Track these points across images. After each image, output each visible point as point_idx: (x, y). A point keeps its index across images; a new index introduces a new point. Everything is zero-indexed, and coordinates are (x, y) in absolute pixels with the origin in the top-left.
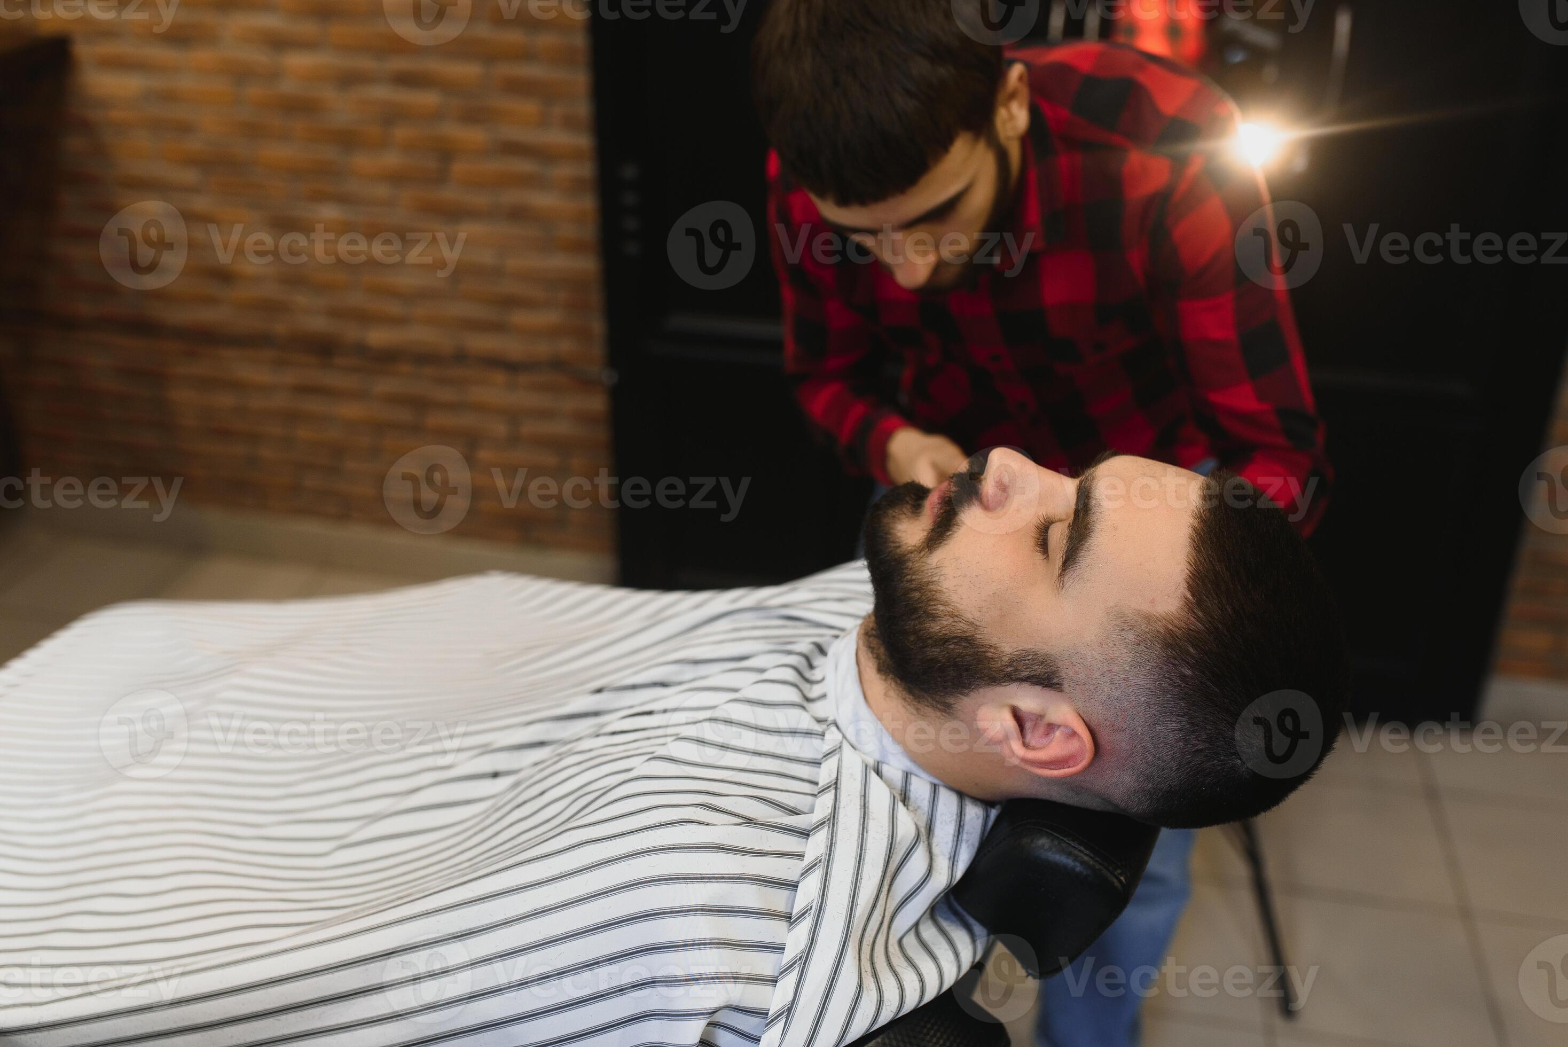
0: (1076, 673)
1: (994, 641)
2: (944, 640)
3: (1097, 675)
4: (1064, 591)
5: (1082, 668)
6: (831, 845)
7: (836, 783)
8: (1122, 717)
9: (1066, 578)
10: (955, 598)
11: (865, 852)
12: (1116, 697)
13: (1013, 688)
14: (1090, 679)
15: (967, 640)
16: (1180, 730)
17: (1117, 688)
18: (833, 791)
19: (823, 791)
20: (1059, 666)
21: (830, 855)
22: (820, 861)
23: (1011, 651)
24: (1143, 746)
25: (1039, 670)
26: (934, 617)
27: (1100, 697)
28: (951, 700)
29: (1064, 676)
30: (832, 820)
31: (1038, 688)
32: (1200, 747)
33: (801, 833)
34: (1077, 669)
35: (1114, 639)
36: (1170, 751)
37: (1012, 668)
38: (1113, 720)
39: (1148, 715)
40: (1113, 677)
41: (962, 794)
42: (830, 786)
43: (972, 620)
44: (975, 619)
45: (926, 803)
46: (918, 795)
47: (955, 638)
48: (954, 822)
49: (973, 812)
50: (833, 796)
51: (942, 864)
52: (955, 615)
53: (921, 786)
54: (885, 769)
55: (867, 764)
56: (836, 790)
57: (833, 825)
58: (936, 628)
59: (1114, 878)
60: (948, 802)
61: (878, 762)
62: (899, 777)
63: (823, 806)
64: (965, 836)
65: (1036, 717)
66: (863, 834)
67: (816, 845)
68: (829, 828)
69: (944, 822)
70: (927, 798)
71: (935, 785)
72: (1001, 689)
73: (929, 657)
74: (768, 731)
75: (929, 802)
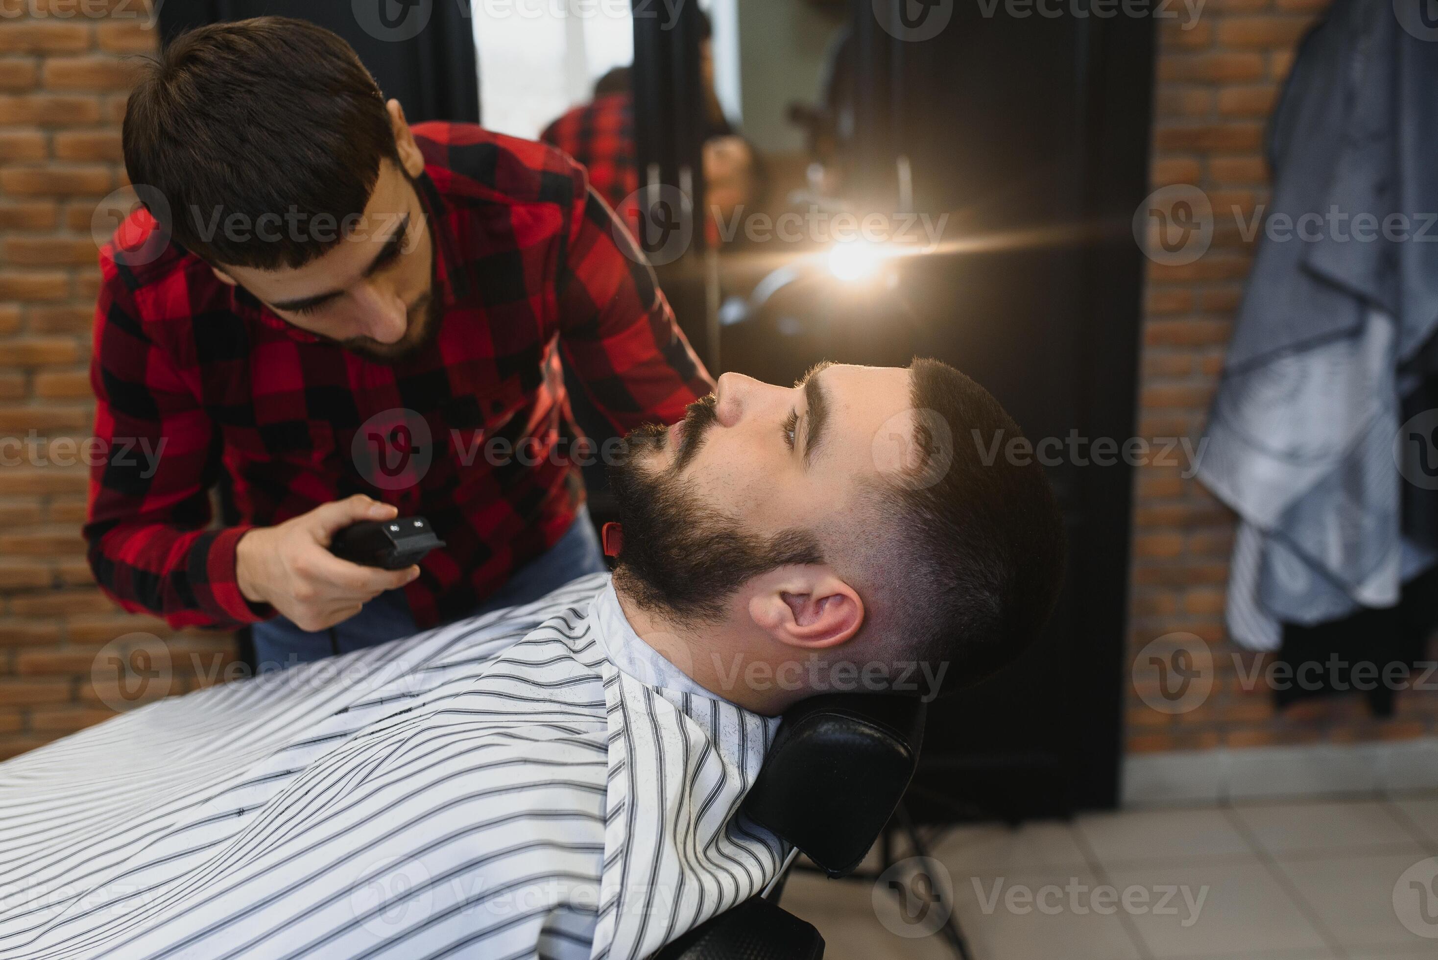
0: (834, 542)
1: (754, 531)
2: (705, 543)
3: (853, 538)
4: (811, 467)
5: (838, 536)
6: (631, 750)
7: (622, 704)
8: (880, 574)
9: (812, 456)
10: (711, 501)
11: (664, 754)
12: (872, 555)
13: (779, 571)
14: (847, 545)
15: (730, 536)
16: (933, 572)
17: (871, 546)
18: (622, 711)
19: (611, 710)
20: (817, 539)
21: (631, 759)
22: (624, 764)
23: (771, 536)
24: (903, 599)
25: (799, 548)
26: (693, 524)
27: (859, 559)
28: (720, 603)
29: (824, 548)
30: (626, 730)
31: (802, 566)
32: (952, 585)
33: (600, 748)
34: (834, 538)
35: (862, 502)
36: (926, 597)
37: (775, 552)
38: (873, 578)
39: (902, 566)
40: (867, 537)
41: (741, 707)
42: (618, 707)
43: (731, 516)
44: (733, 515)
45: (708, 718)
46: (699, 712)
47: (717, 537)
48: (737, 732)
49: (753, 723)
50: (622, 714)
51: (733, 772)
52: (715, 516)
53: (701, 702)
54: (665, 691)
55: (647, 688)
56: (623, 708)
57: (628, 735)
58: (697, 533)
59: (899, 745)
60: (728, 715)
61: (657, 687)
62: (679, 697)
63: (615, 721)
64: (749, 744)
65: (805, 595)
66: (658, 740)
67: (617, 752)
68: (625, 737)
69: (728, 734)
70: (709, 714)
71: (714, 701)
72: (767, 577)
73: (694, 563)
74: (540, 685)
75: (711, 716)
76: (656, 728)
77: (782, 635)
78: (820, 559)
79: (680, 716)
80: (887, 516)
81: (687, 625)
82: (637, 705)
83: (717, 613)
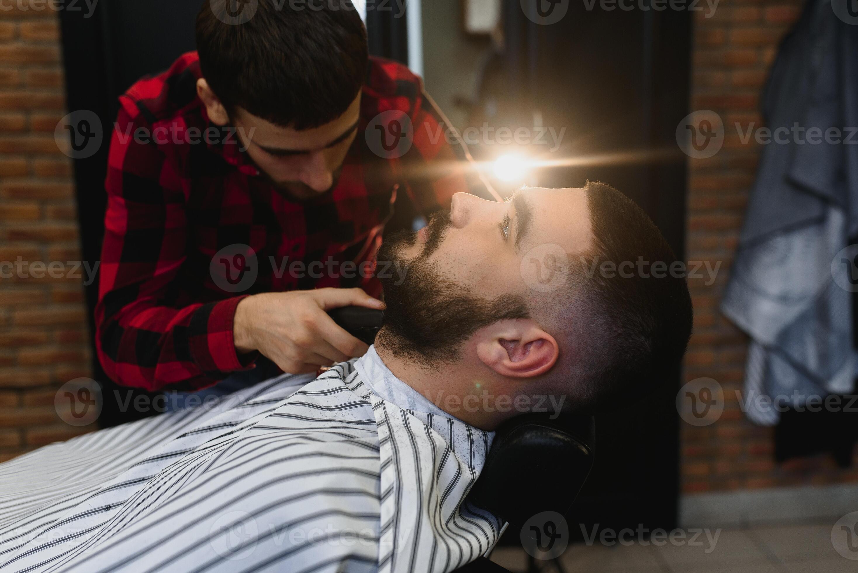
0: (537, 302)
1: (480, 296)
3: (550, 300)
4: (520, 251)
5: (540, 298)
6: (396, 450)
7: (386, 420)
8: (569, 324)
9: (521, 244)
10: (449, 276)
11: (419, 453)
12: (564, 312)
13: (498, 324)
14: (546, 304)
15: (463, 300)
16: (606, 323)
17: (563, 305)
18: (387, 424)
19: (379, 425)
20: (525, 301)
21: (397, 456)
22: (391, 460)
23: (492, 299)
24: (585, 342)
25: (512, 308)
26: (437, 292)
27: (554, 314)
28: (455, 347)
29: (530, 307)
30: (391, 437)
31: (514, 320)
32: (619, 332)
33: (374, 448)
34: (537, 300)
36: (602, 340)
37: (496, 311)
38: (564, 328)
39: (585, 318)
40: (560, 299)
41: (468, 424)
42: (384, 422)
43: (464, 286)
44: (465, 285)
45: (446, 431)
46: (440, 427)
47: (454, 301)
48: (466, 441)
49: (477, 434)
50: (387, 427)
51: (465, 468)
52: (453, 286)
53: (441, 420)
54: (415, 412)
55: (403, 410)
56: (388, 423)
57: (393, 440)
58: (440, 299)
59: (583, 447)
60: (460, 429)
61: (410, 410)
62: (425, 415)
63: (383, 432)
64: (475, 449)
65: (515, 341)
66: (414, 444)
67: (386, 451)
68: (391, 442)
69: (460, 442)
70: (446, 427)
71: (450, 419)
72: (491, 328)
73: (438, 320)
74: (327, 409)
75: (448, 430)
76: (412, 436)
77: (500, 369)
78: (527, 315)
79: (428, 429)
80: (574, 284)
81: (431, 365)
82: (397, 421)
83: (453, 355)
